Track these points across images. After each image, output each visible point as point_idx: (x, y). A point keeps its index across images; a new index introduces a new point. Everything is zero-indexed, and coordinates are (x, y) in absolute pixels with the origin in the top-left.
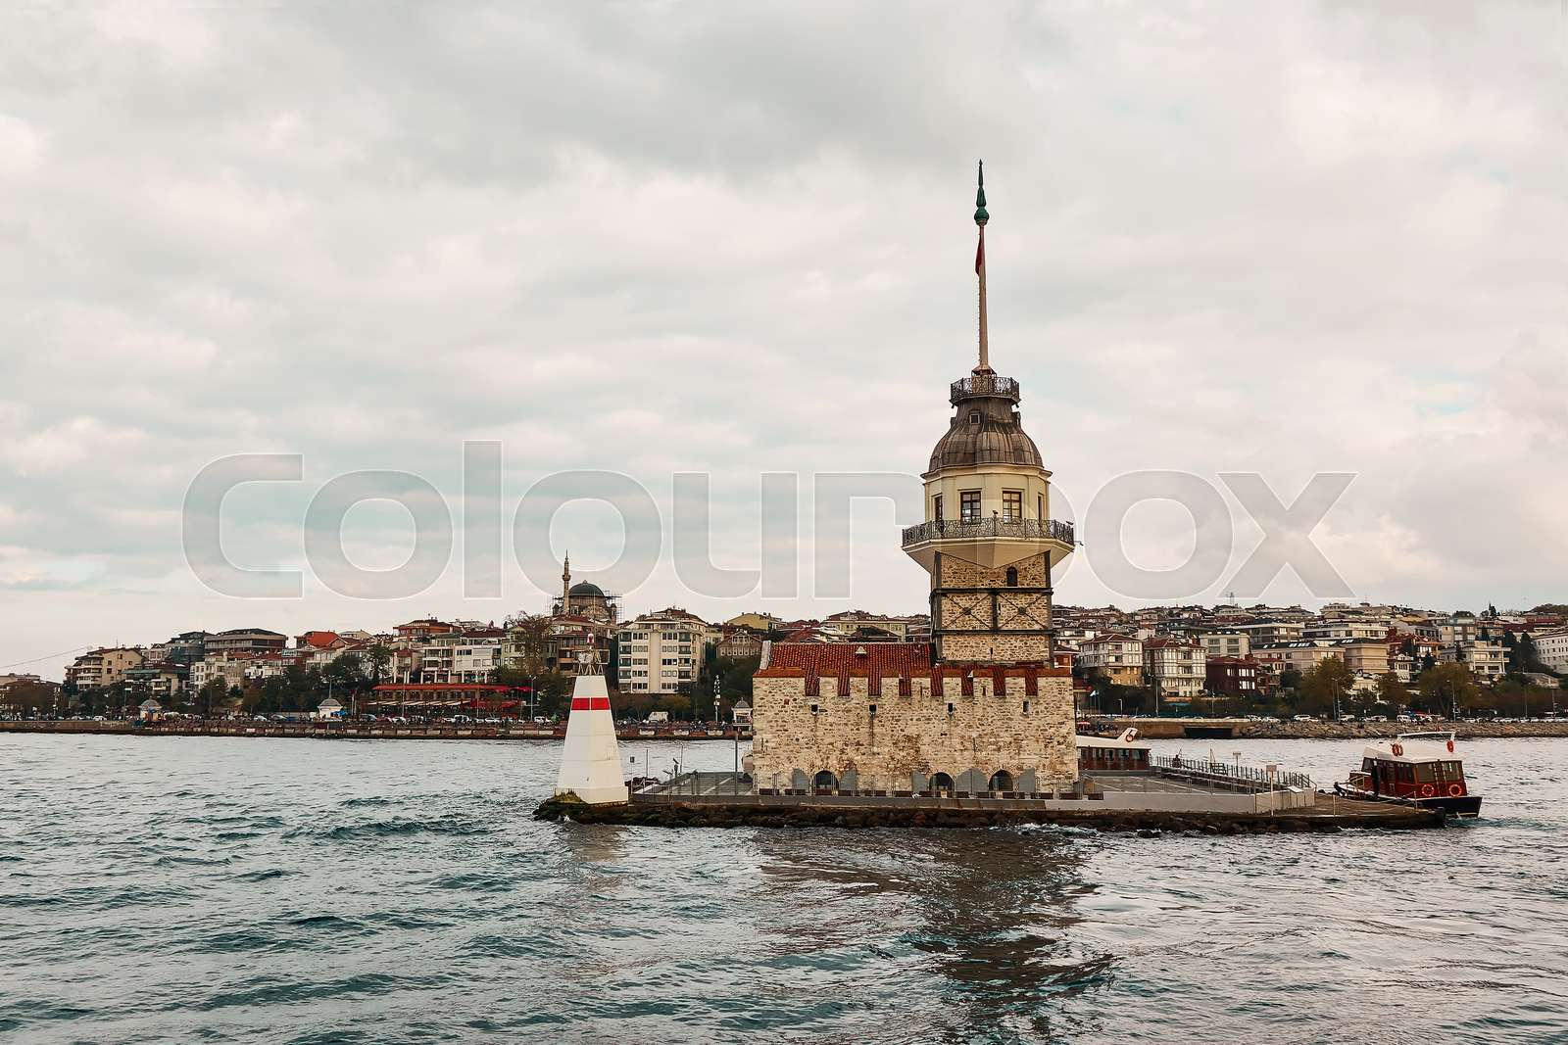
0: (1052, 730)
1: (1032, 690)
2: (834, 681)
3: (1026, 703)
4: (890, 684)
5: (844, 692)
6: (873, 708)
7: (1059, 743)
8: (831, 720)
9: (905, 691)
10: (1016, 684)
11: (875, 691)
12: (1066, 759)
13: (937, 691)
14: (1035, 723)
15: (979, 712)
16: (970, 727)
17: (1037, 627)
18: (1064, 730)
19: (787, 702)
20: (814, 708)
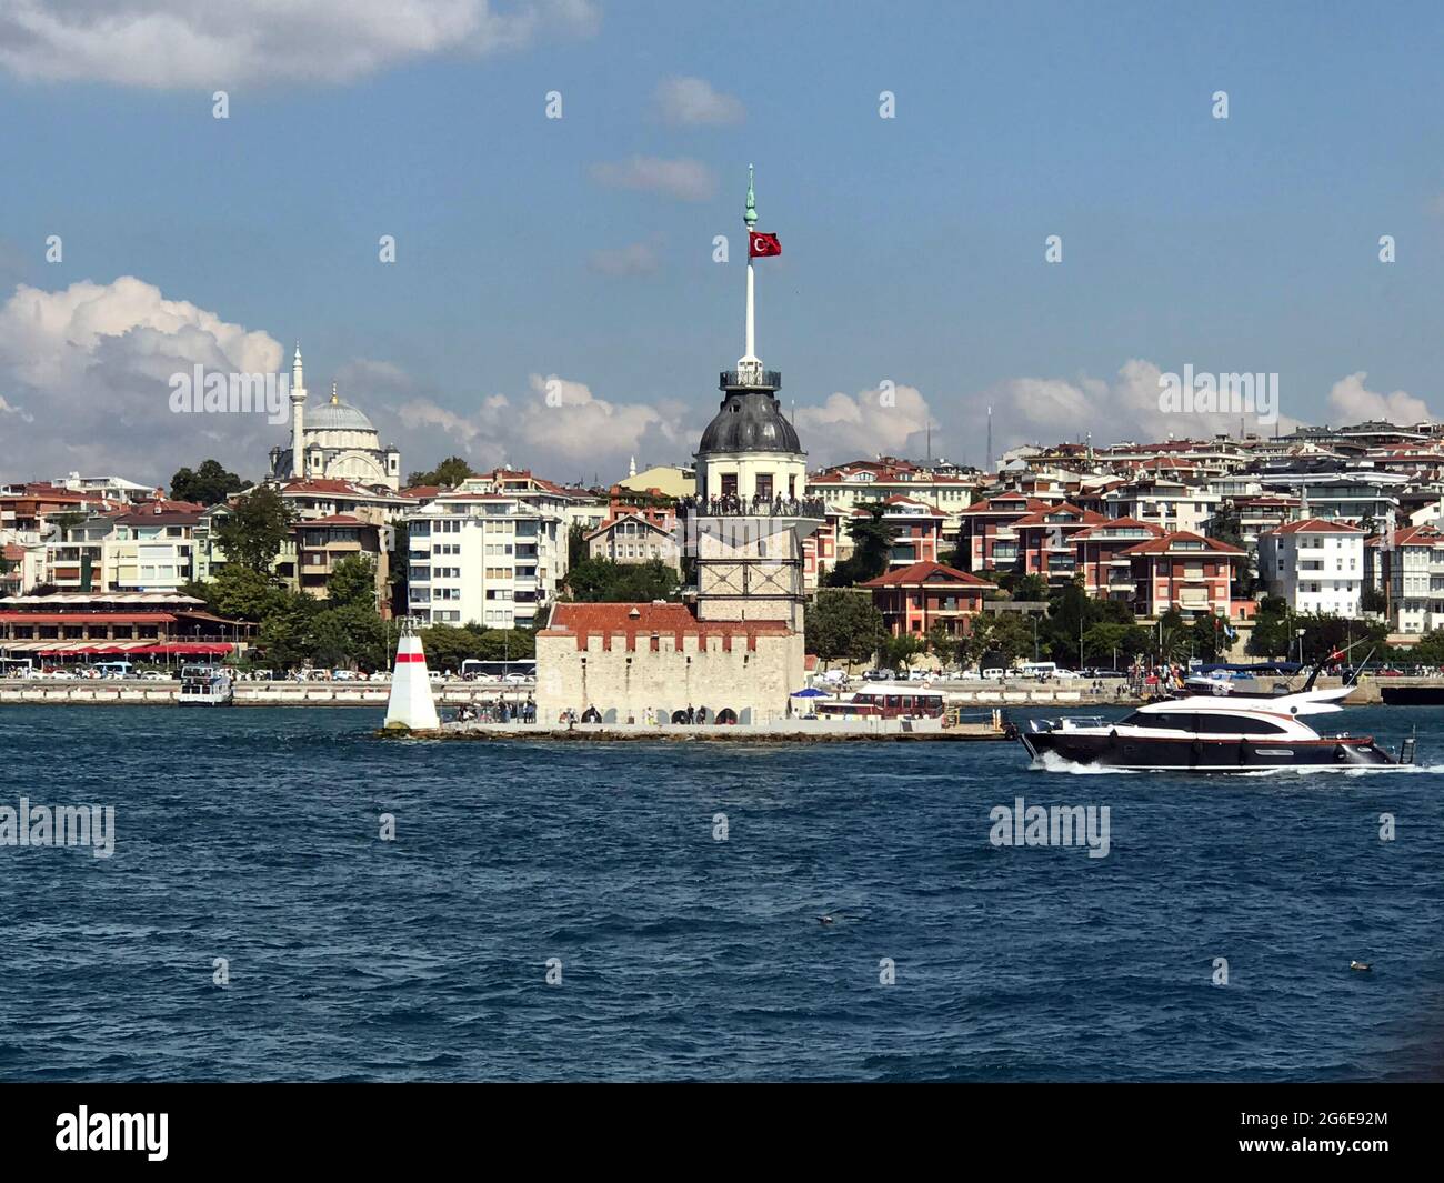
0: (766, 677)
1: (752, 646)
2: (600, 639)
3: (746, 658)
4: (643, 642)
5: (607, 647)
6: (629, 661)
7: (770, 688)
8: (596, 669)
9: (655, 647)
10: (739, 642)
11: (631, 647)
12: (776, 699)
13: (680, 647)
14: (753, 672)
15: (710, 663)
16: (704, 675)
17: (782, 592)
18: (775, 678)
19: (562, 656)
20: (584, 660)
